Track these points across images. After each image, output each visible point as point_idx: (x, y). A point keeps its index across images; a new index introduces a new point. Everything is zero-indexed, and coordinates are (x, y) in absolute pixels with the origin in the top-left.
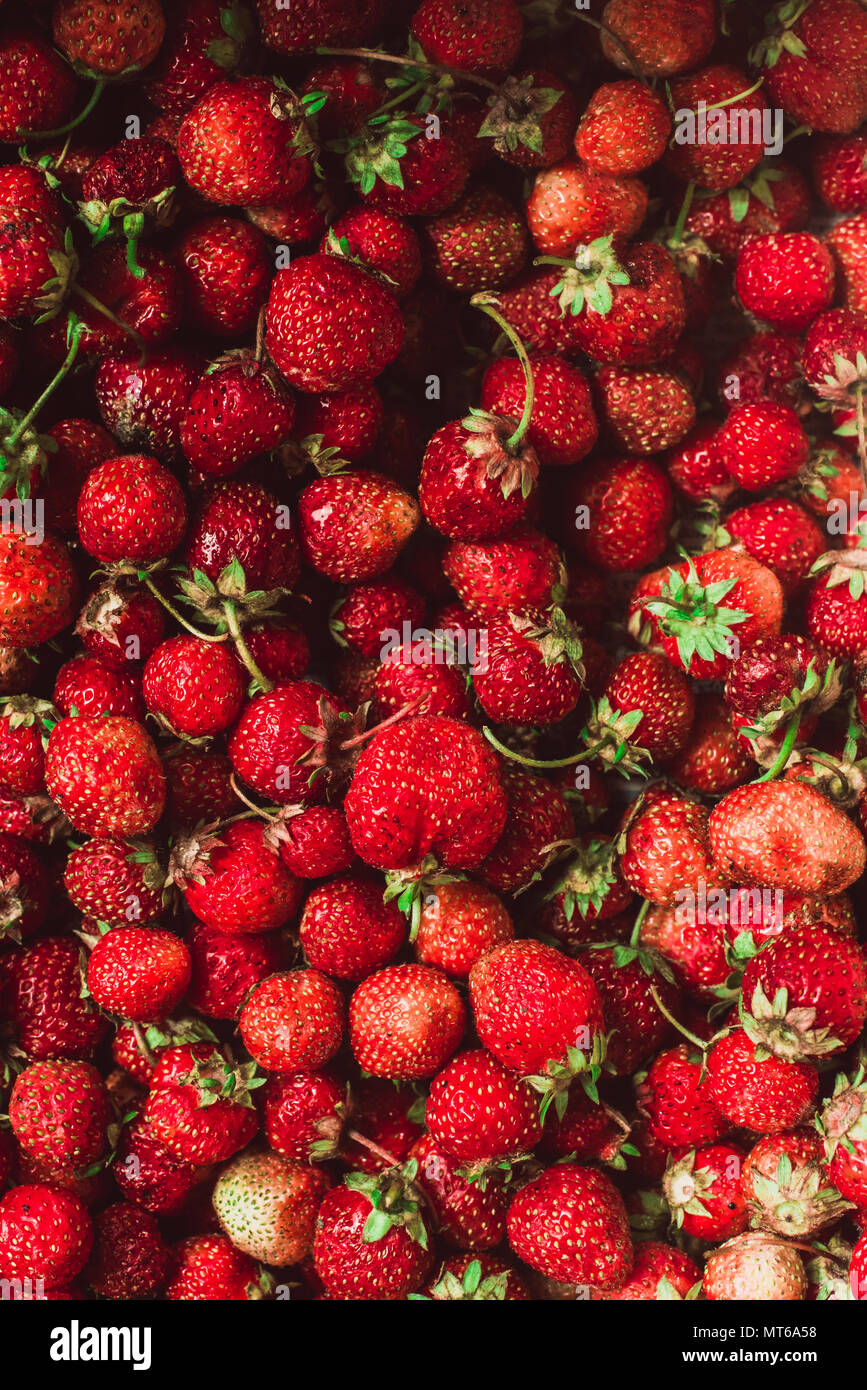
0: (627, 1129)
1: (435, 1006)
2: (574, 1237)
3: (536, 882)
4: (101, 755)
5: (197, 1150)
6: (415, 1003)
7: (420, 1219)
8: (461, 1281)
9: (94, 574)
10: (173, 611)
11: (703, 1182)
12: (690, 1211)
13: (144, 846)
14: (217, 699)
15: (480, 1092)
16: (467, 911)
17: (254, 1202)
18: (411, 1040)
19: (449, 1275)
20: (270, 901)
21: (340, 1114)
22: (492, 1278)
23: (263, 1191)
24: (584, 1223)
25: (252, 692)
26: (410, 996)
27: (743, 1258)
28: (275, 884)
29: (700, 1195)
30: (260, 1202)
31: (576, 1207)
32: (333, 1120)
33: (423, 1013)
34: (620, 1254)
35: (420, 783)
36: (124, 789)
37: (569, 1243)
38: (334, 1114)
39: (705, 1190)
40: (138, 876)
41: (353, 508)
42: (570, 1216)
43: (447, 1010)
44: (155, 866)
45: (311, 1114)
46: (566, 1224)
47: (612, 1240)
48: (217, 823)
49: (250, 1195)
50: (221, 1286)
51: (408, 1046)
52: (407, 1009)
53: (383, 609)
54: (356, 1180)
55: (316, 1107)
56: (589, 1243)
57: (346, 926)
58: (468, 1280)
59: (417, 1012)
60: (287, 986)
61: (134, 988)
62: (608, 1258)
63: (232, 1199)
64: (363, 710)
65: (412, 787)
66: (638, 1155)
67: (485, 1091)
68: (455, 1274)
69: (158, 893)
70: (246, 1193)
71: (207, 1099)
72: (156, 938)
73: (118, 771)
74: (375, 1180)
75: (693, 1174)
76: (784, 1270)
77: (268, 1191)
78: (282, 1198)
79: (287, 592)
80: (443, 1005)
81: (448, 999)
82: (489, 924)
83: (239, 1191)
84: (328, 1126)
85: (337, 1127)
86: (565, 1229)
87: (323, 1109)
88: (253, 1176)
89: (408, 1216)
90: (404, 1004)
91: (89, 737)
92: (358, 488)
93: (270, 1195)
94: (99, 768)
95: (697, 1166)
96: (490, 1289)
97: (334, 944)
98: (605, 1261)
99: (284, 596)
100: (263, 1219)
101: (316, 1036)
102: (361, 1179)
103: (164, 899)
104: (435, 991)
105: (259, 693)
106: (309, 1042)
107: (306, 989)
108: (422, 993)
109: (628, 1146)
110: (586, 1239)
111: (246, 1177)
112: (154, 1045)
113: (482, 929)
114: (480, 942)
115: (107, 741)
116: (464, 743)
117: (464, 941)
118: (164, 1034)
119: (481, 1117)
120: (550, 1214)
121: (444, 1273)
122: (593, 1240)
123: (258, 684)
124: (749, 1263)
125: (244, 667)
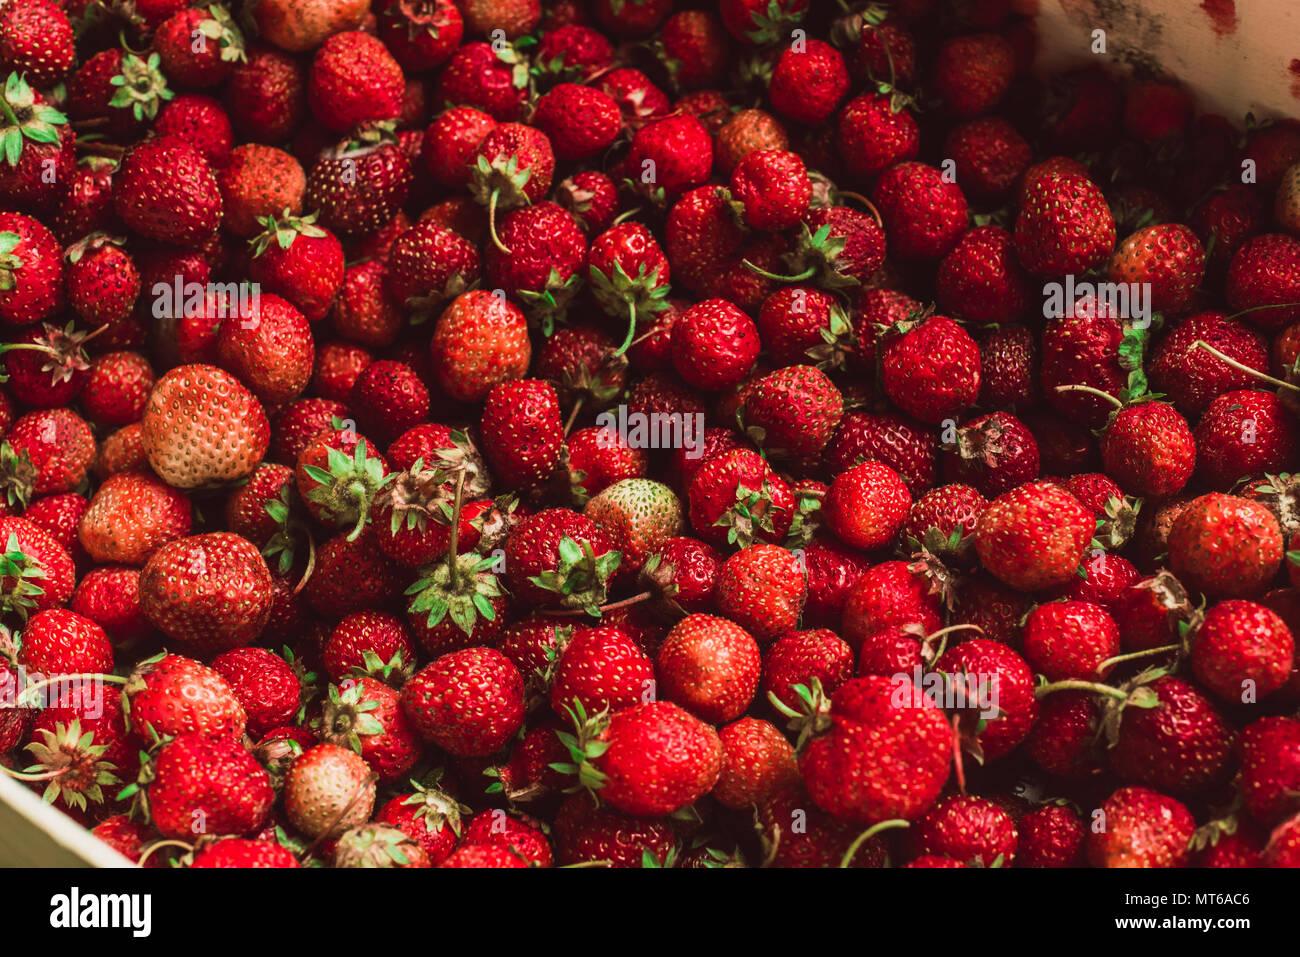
0: (513, 795)
1: (708, 676)
2: (462, 679)
3: (755, 823)
4: (1052, 521)
5: (709, 468)
6: (719, 661)
7: (553, 589)
8: (488, 598)
9: (1204, 599)
10: (1141, 653)
11: (432, 818)
12: (418, 795)
13: (964, 547)
14: (1052, 640)
15: (620, 669)
16: (765, 761)
17: (644, 500)
18: (693, 642)
19: (497, 594)
20: (866, 611)
21: (670, 586)
22: (474, 621)
23: (648, 512)
24: (467, 693)
25: (1042, 678)
26: (727, 662)
27: (355, 782)
28: (877, 620)
29: (424, 807)
30: (641, 504)
31: (484, 696)
32: (668, 580)
33: (708, 662)
34: (426, 707)
35: (892, 733)
36: (1015, 522)
37: (461, 673)
38: (672, 582)
39: (424, 816)
40: (943, 527)
41: (1156, 833)
42: (480, 686)
43: (698, 684)
44: (942, 546)
45: (684, 566)
46: (476, 680)
47: (439, 707)
48: (950, 608)
49: (651, 502)
50: (598, 456)
51: (692, 637)
52: (719, 653)
53: (1057, 841)
54: (613, 561)
55: (686, 573)
56: (451, 686)
57: (811, 655)
58: (484, 601)
59: (711, 658)
60: (791, 590)
61: (858, 485)
62: (429, 694)
63: (656, 491)
64: (979, 754)
65: (892, 724)
66: (487, 791)
67: (618, 673)
68: (495, 598)
69: (920, 537)
70: (655, 501)
71: (742, 492)
72: (886, 523)
73: (1033, 527)
74: (604, 576)
75: (443, 816)
76: (324, 804)
77: (646, 515)
78: (634, 521)
79: (1110, 746)
80: (704, 684)
81: (706, 692)
82: (744, 772)
83: (660, 499)
84: (667, 574)
85: (661, 581)
86: (473, 677)
87: (682, 576)
88: (663, 515)
89: (562, 580)
90: (724, 654)
91: (1072, 523)
92: (1171, 849)
93: (642, 514)
94: (1042, 513)
95: (447, 825)
96: (467, 614)
97: (803, 640)
98: (429, 690)
99: (1108, 743)
100: (627, 500)
101: (741, 587)
102: (611, 565)
103: (914, 539)
104: (719, 685)
105: (1038, 682)
106: (739, 578)
107: (782, 604)
108: (723, 673)
109: (500, 789)
110: (454, 687)
111: (666, 509)
112: (806, 501)
113: (744, 764)
114: (734, 755)
115: (1061, 534)
116: (903, 792)
117: (744, 743)
118: (810, 513)
119: (600, 656)
120: (492, 676)
121: (501, 590)
122: (450, 691)
123: (1045, 685)
124: (349, 783)
125: (1067, 678)
